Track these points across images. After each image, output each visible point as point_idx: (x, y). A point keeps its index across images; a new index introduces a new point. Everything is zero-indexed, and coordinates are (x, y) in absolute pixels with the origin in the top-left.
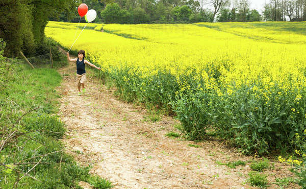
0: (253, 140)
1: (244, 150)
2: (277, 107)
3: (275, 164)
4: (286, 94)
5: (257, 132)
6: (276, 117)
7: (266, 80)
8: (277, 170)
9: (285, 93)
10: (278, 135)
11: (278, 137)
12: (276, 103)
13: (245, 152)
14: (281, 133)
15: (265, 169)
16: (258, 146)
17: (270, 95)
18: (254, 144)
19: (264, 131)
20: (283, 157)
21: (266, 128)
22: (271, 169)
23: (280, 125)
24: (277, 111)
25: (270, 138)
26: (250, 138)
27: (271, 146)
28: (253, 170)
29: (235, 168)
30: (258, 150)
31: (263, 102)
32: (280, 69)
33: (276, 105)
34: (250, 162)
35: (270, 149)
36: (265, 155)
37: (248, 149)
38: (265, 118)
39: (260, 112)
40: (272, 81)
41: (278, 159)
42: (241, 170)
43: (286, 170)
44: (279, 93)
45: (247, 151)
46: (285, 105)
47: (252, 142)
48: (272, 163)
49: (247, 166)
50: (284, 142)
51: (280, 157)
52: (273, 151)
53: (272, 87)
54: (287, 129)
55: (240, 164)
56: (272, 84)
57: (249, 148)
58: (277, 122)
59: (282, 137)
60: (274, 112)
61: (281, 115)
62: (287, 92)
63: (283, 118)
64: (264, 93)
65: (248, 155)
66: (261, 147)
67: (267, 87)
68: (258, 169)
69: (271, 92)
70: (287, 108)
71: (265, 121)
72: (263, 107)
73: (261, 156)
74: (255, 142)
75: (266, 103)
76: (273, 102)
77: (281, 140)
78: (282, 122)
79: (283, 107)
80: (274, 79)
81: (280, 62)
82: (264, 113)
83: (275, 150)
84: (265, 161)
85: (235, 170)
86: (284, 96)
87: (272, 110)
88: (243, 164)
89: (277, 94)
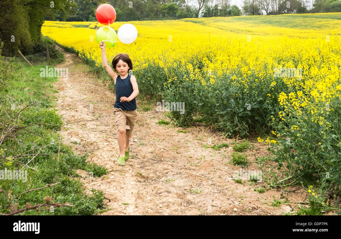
0: (235, 123)
1: (227, 134)
2: (255, 93)
3: (255, 144)
4: (263, 81)
5: (238, 117)
6: (254, 102)
7: (244, 69)
8: (256, 150)
9: (261, 81)
10: (256, 118)
11: (257, 120)
12: (254, 89)
13: (228, 135)
14: (259, 117)
15: (246, 150)
16: (239, 129)
17: (248, 82)
18: (236, 127)
19: (245, 115)
20: (262, 137)
21: (246, 112)
22: (251, 150)
23: (258, 109)
24: (255, 97)
25: (250, 121)
26: (233, 122)
27: (251, 129)
28: (236, 151)
29: (220, 150)
30: (239, 133)
31: (242, 89)
32: (257, 59)
33: (254, 91)
34: (233, 144)
35: (250, 132)
36: (245, 137)
37: (231, 133)
38: (245, 103)
39: (240, 98)
40: (249, 70)
41: (257, 140)
42: (225, 151)
43: (264, 149)
44: (256, 80)
45: (230, 134)
46: (261, 91)
47: (234, 125)
48: (252, 144)
49: (231, 148)
50: (263, 124)
51: (259, 138)
52: (253, 133)
53: (249, 75)
54: (265, 113)
55: (223, 146)
56: (249, 72)
57: (232, 131)
58: (255, 107)
59: (260, 120)
60: (252, 97)
61: (258, 100)
62: (263, 79)
63: (261, 102)
64: (243, 81)
65: (230, 138)
66: (242, 130)
67: (245, 76)
68: (240, 150)
69: (249, 80)
70: (263, 93)
71: (245, 106)
72: (243, 94)
73: (242, 138)
74: (237, 126)
75: (245, 90)
76: (251, 88)
77: (259, 123)
78: (260, 106)
79: (260, 93)
80: (251, 68)
81: (257, 53)
82: (243, 99)
83: (255, 132)
84: (246, 142)
85: (219, 152)
86: (261, 83)
87: (250, 96)
88: (226, 146)
89: (254, 81)
